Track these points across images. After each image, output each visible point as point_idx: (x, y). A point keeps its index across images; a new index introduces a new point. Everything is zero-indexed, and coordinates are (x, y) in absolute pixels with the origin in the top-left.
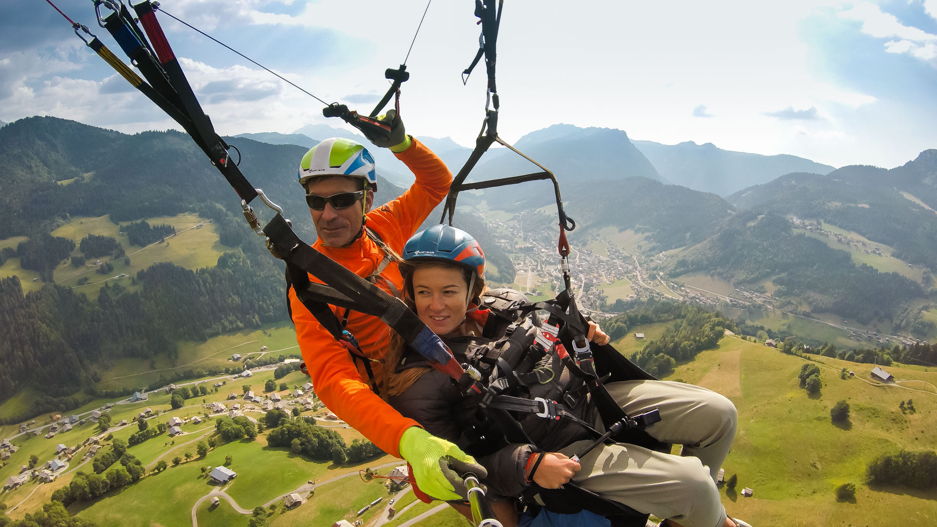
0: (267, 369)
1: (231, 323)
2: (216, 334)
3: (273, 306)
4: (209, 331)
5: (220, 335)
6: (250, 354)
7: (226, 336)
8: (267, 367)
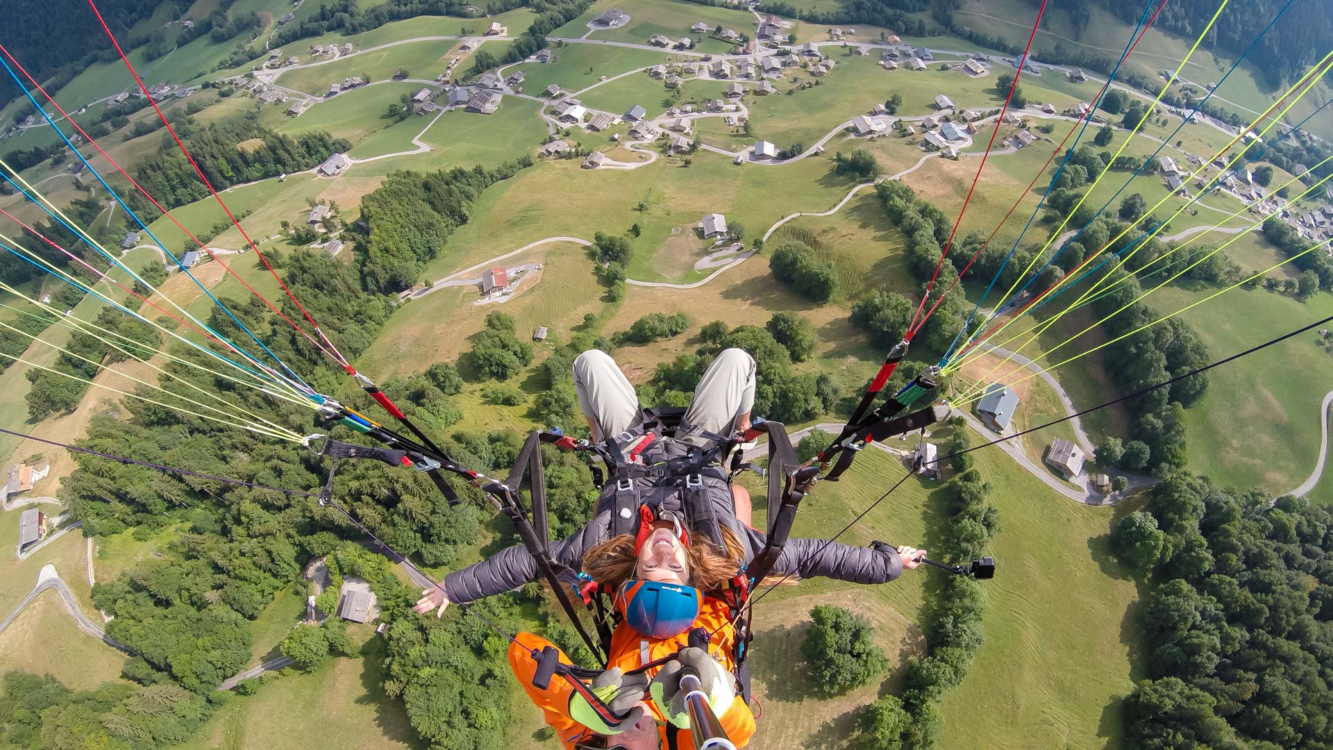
0: (1213, 125)
1: (1176, 18)
2: (1148, 23)
3: (1243, 27)
4: (1139, 11)
5: (1153, 25)
6: (1191, 83)
7: (1161, 34)
8: (1216, 123)
